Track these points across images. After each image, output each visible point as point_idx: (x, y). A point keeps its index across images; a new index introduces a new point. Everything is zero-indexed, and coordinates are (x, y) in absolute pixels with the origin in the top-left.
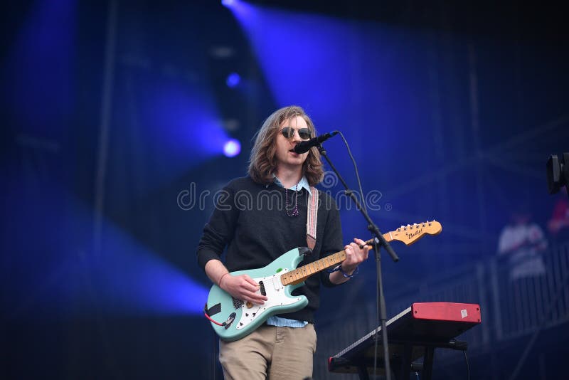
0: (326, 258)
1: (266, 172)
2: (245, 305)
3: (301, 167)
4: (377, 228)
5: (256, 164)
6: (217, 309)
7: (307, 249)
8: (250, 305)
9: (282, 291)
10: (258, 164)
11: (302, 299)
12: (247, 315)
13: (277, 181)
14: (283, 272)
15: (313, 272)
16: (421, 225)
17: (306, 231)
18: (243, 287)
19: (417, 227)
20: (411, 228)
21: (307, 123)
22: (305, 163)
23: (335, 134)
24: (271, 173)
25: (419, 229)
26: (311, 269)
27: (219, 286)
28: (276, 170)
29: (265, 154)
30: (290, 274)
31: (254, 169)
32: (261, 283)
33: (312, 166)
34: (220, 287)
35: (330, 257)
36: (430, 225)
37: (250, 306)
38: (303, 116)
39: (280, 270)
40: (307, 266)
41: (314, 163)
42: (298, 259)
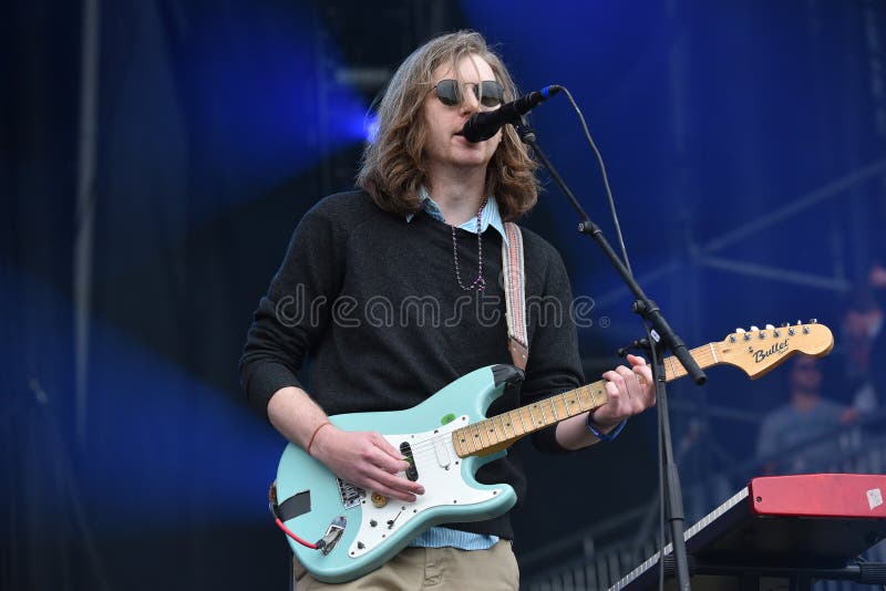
0: (558, 397)
1: (404, 186)
2: (368, 499)
3: (483, 171)
4: (655, 308)
5: (380, 167)
6: (301, 503)
7: (512, 371)
8: (381, 500)
9: (455, 470)
10: (385, 166)
11: (503, 493)
12: (373, 524)
13: (433, 208)
14: (458, 424)
15: (529, 428)
16: (784, 331)
17: (506, 329)
18: (368, 459)
19: (777, 335)
20: (762, 337)
21: (495, 70)
22: (493, 164)
23: (553, 92)
24: (417, 187)
25: (780, 340)
26: (524, 421)
27: (307, 451)
28: (425, 181)
29: (402, 146)
30: (473, 429)
31: (374, 179)
32: (405, 448)
33: (512, 169)
34: (309, 453)
35: (568, 395)
36: (806, 332)
37: (380, 503)
38: (483, 55)
39: (449, 419)
40: (513, 414)
41: (517, 162)
42: (492, 394)
